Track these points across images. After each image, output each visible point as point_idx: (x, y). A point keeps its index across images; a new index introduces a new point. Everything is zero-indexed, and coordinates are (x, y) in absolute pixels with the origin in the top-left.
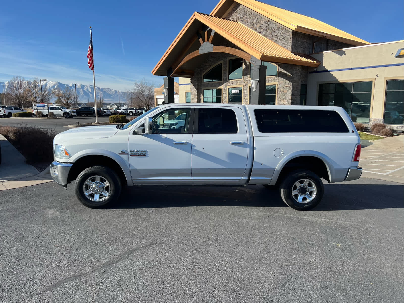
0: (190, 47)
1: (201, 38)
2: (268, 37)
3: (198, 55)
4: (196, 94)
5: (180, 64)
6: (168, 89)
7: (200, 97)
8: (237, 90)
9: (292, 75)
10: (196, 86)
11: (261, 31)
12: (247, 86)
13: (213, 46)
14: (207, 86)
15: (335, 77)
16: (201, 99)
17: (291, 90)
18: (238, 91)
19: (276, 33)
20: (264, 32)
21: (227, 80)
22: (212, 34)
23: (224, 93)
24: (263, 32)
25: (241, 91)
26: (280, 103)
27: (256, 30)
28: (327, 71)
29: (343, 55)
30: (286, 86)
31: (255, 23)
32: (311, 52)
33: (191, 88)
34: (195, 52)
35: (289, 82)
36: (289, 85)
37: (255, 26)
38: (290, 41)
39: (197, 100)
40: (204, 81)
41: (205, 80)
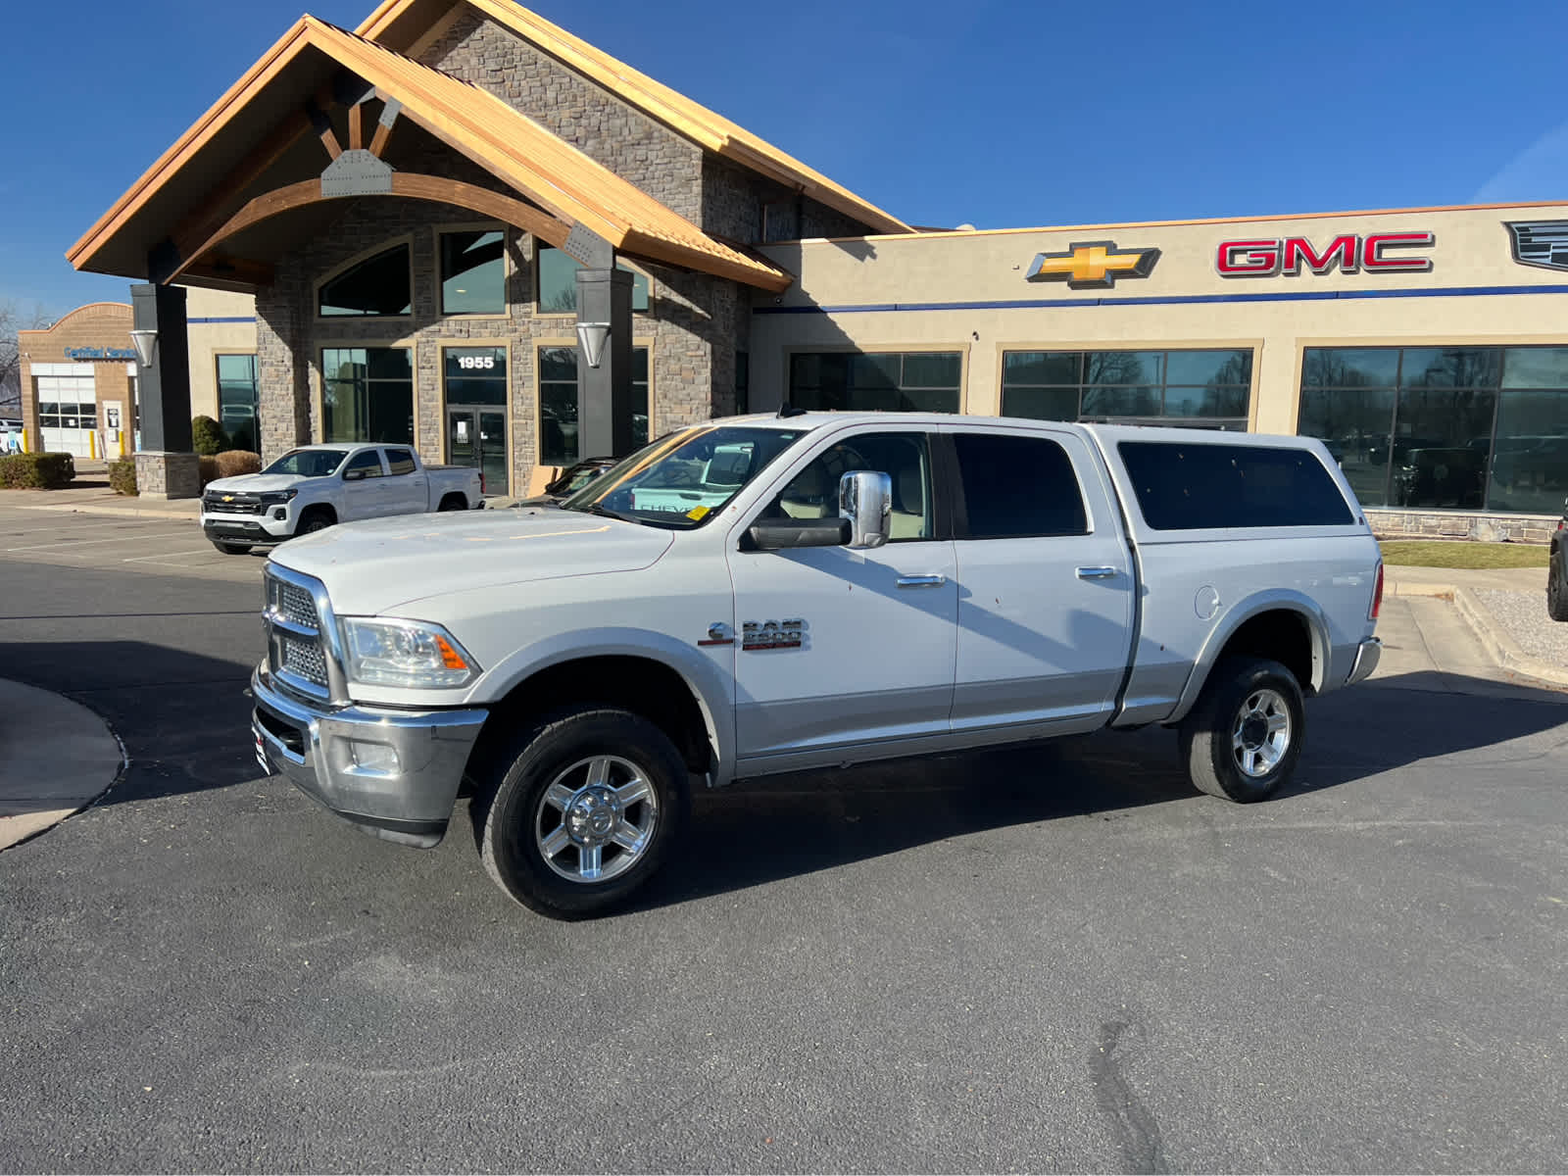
0: (270, 162)
1: (329, 131)
2: (607, 162)
3: (315, 198)
4: (289, 363)
5: (222, 229)
6: (158, 337)
7: (307, 381)
8: (484, 357)
9: (709, 313)
10: (288, 333)
11: (577, 135)
12: (526, 343)
13: (394, 171)
14: (341, 335)
15: (844, 333)
16: (311, 388)
17: (709, 370)
18: (489, 363)
19: (641, 152)
20: (590, 143)
21: (433, 313)
22: (387, 121)
23: (423, 368)
24: (586, 142)
25: (500, 366)
26: (668, 415)
27: (557, 129)
28: (814, 309)
29: (868, 258)
30: (689, 353)
31: (551, 101)
32: (756, 237)
33: (258, 339)
34: (305, 184)
35: (699, 339)
36: (702, 353)
37: (552, 114)
38: (697, 187)
39: (291, 390)
40: (323, 313)
41: (326, 310)
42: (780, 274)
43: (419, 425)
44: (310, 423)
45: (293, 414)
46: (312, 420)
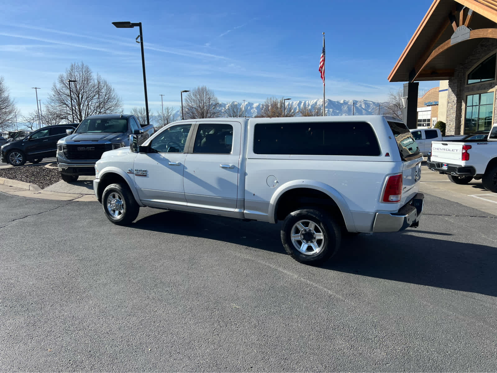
0: (439, 37)
1: (454, 22)
3: (449, 46)
4: (455, 102)
5: (426, 62)
6: (408, 99)
7: (461, 107)
10: (456, 92)
13: (471, 30)
14: (472, 90)
16: (462, 110)
22: (470, 14)
33: (448, 95)
34: (447, 42)
39: (455, 111)
41: (470, 81)
43: (494, 120)
44: (461, 122)
45: (455, 119)
46: (462, 121)
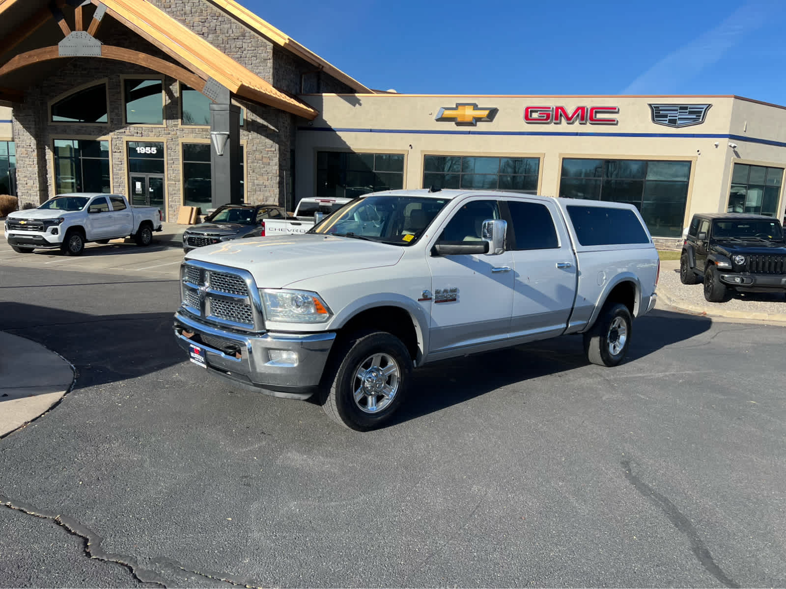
0: (28, 35)
1: (63, 20)
2: (220, 47)
3: (55, 57)
7: (45, 157)
8: (151, 147)
9: (278, 129)
10: (33, 130)
11: (203, 31)
12: (175, 141)
13: (101, 44)
14: (65, 132)
15: (345, 142)
16: (48, 161)
17: (277, 158)
18: (154, 150)
19: (239, 43)
20: (210, 36)
21: (120, 122)
22: (98, 16)
23: (115, 152)
24: (208, 35)
25: (160, 152)
26: (255, 181)
27: (192, 27)
29: (357, 105)
30: (267, 149)
31: (188, 12)
32: (298, 91)
33: (15, 132)
34: (49, 48)
35: (272, 142)
36: (274, 149)
37: (189, 19)
38: (270, 64)
39: (36, 162)
40: (54, 120)
41: (56, 118)
42: (312, 111)
43: (113, 183)
44: (47, 181)
45: (37, 175)
46: (48, 179)
